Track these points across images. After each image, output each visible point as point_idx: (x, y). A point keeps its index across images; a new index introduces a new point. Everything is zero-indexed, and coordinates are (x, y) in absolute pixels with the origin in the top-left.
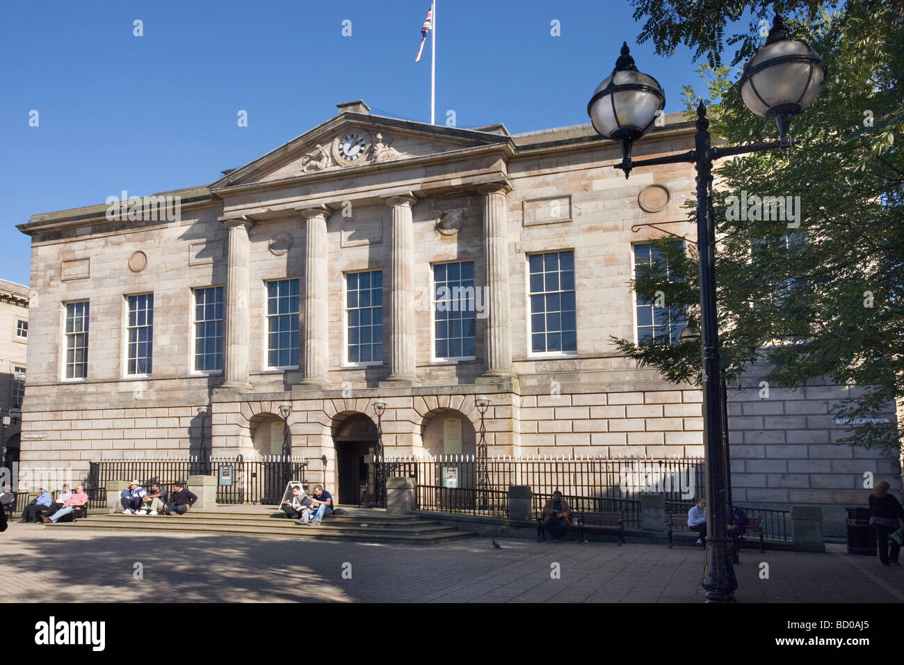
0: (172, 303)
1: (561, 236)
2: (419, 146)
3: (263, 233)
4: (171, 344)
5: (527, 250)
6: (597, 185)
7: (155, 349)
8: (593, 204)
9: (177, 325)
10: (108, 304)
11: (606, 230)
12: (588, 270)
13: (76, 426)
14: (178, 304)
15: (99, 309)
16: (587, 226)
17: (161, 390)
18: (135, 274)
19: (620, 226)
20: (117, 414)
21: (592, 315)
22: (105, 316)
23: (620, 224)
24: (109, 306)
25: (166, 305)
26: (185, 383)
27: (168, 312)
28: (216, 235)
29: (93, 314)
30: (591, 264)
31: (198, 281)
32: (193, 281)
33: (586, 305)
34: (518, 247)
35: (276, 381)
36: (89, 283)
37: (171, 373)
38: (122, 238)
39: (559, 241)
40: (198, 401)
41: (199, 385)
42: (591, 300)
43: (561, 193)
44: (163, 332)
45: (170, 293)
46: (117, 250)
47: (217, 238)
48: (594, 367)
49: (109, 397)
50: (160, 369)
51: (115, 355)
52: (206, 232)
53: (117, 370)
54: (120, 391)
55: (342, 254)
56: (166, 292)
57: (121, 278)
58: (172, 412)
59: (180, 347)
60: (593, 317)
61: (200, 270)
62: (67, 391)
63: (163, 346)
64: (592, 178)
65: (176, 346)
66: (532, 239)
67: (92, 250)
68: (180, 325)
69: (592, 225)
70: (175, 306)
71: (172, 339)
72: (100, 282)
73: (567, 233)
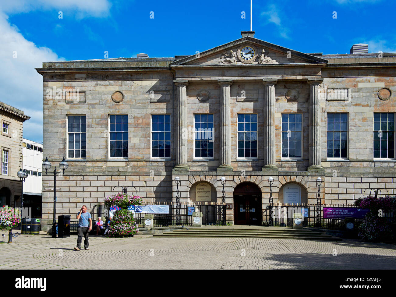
0: (140, 121)
1: (344, 106)
2: (282, 58)
3: (194, 89)
4: (140, 143)
5: (328, 111)
6: (360, 85)
7: (129, 145)
8: (358, 93)
9: (143, 133)
10: (99, 119)
11: (363, 106)
12: (354, 123)
13: (80, 184)
14: (143, 122)
15: (92, 121)
16: (355, 103)
17: (133, 167)
18: (116, 103)
19: (370, 105)
20: (107, 179)
21: (356, 143)
22: (97, 125)
23: (369, 104)
24: (100, 120)
25: (136, 122)
26: (149, 164)
27: (138, 126)
28: (166, 88)
29: (88, 123)
30: (356, 120)
31: (156, 111)
32: (152, 111)
33: (353, 138)
34: (324, 110)
35: (202, 165)
36: (85, 106)
37: (140, 158)
38: (107, 83)
39: (343, 109)
40: (157, 173)
41: (157, 165)
42: (356, 137)
43: (344, 87)
44: (134, 136)
45: (139, 116)
46: (103, 89)
47: (167, 89)
48: (356, 166)
49: (102, 169)
50: (133, 156)
51: (104, 146)
52: (160, 85)
53: (106, 155)
54: (108, 166)
55: (237, 105)
56: (136, 115)
57: (107, 105)
58: (142, 178)
59: (146, 145)
60: (357, 144)
61: (157, 105)
62: (73, 165)
63: (135, 144)
64: (358, 82)
65: (143, 144)
66: (331, 106)
67: (86, 87)
68: (145, 133)
69: (357, 103)
70: (142, 123)
71: (140, 140)
72: (93, 106)
73: (346, 106)
